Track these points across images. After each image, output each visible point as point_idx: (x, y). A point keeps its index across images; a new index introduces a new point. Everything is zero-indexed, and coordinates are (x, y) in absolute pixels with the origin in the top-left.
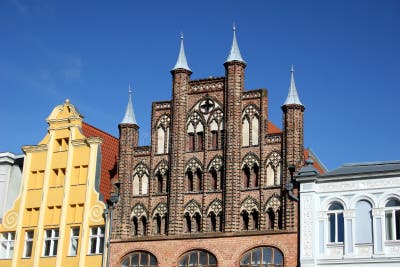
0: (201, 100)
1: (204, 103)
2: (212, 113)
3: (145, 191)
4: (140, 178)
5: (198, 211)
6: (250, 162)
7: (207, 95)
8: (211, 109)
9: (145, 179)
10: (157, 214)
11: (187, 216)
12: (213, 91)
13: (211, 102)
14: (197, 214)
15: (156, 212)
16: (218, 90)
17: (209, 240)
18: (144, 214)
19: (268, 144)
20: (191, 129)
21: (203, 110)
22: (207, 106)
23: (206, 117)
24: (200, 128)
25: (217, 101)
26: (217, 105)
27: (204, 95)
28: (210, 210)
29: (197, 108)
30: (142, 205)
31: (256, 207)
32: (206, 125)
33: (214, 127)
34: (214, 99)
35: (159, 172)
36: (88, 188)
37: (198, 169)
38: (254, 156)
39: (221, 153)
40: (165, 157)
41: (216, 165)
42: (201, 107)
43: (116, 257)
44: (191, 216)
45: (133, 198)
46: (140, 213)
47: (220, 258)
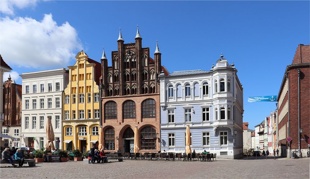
1: (129, 52)
3: (111, 81)
4: (109, 77)
5: (129, 88)
6: (144, 72)
8: (131, 54)
9: (111, 78)
11: (125, 90)
12: (131, 48)
15: (115, 88)
16: (133, 48)
17: (133, 97)
18: (112, 89)
19: (151, 66)
21: (129, 55)
23: (130, 57)
24: (128, 61)
26: (133, 53)
27: (129, 49)
30: (111, 86)
31: (147, 87)
32: (130, 60)
33: (133, 60)
34: (132, 51)
35: (115, 75)
36: (92, 80)
37: (128, 74)
38: (146, 70)
39: (135, 69)
40: (117, 70)
41: (134, 73)
42: (128, 53)
43: (103, 103)
44: (127, 89)
45: (107, 84)
46: (110, 89)
47: (136, 102)
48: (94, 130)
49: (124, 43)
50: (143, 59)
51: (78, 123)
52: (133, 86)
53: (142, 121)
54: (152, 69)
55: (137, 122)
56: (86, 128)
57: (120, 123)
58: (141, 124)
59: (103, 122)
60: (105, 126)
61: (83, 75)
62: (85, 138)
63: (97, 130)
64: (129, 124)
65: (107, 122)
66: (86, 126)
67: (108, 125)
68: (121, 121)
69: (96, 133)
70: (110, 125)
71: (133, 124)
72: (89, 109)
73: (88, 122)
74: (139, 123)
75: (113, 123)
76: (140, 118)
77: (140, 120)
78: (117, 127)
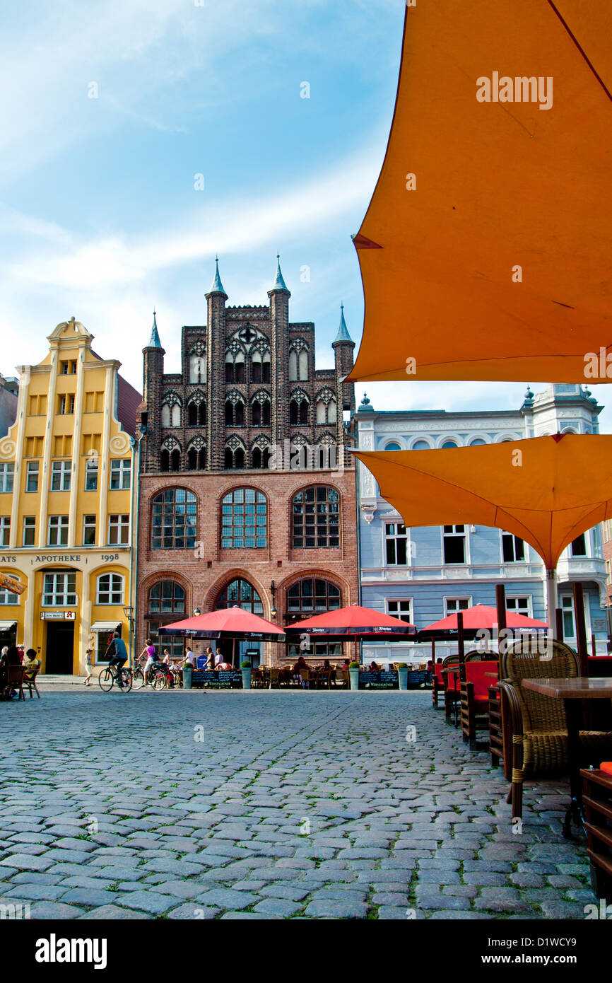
0: (240, 329)
1: (244, 332)
2: (255, 343)
3: (177, 421)
4: (171, 409)
5: (241, 446)
6: (298, 397)
7: (248, 324)
8: (252, 339)
9: (177, 410)
10: (193, 448)
11: (228, 452)
12: (254, 320)
13: (252, 332)
14: (240, 450)
15: (191, 445)
16: (259, 319)
17: (258, 477)
18: (177, 447)
19: (321, 380)
20: (230, 359)
21: (244, 340)
22: (248, 336)
23: (248, 347)
24: (240, 358)
25: (260, 331)
26: (260, 335)
27: (245, 323)
28: (255, 446)
29: (236, 336)
30: (174, 437)
32: (249, 355)
33: (257, 358)
34: (256, 329)
35: (193, 403)
36: (105, 417)
37: (240, 402)
38: (303, 391)
39: (265, 386)
40: (200, 387)
41: (260, 399)
42: (241, 336)
43: (148, 493)
44: (233, 451)
45: (163, 429)
46: (172, 447)
47: (271, 495)
48: (104, 587)
49: (228, 304)
50: (293, 357)
51: (45, 563)
52: (256, 440)
53: (290, 558)
54: (324, 389)
55: (275, 561)
56: (72, 579)
57: (210, 564)
58: (290, 568)
59: (143, 558)
60: (150, 573)
61: (72, 397)
62: (70, 614)
63: (117, 587)
64: (241, 567)
65: (159, 560)
66: (75, 570)
67: (165, 568)
68: (213, 558)
69: (114, 596)
70: (172, 569)
71: (259, 567)
72: (90, 512)
73: (82, 559)
74: (280, 563)
75: (182, 562)
76: (286, 548)
77: (286, 554)
78: (196, 575)
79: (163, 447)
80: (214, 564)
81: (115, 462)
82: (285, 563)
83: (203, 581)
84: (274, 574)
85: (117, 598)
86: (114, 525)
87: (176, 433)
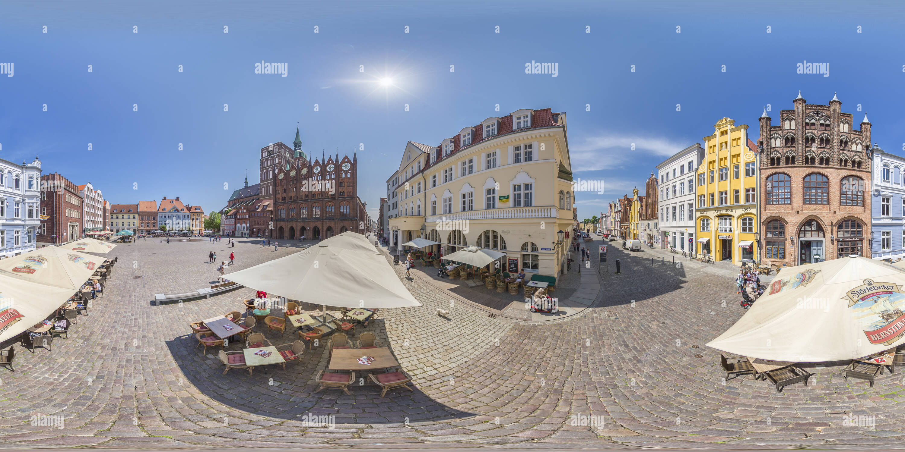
3: (779, 145)
4: (775, 140)
5: (814, 155)
9: (778, 140)
10: (787, 156)
11: (806, 157)
14: (813, 157)
15: (787, 154)
17: (823, 169)
18: (779, 155)
28: (821, 155)
30: (777, 151)
35: (787, 137)
36: (742, 147)
37: (813, 137)
40: (791, 131)
43: (764, 176)
44: (809, 157)
45: (771, 148)
46: (775, 155)
47: (831, 178)
48: (744, 224)
51: (718, 213)
52: (821, 153)
53: (840, 210)
55: (832, 211)
56: (730, 220)
57: (798, 212)
58: (840, 216)
59: (763, 209)
60: (766, 217)
62: (729, 236)
63: (751, 224)
64: (814, 214)
65: (771, 210)
66: (731, 216)
67: (773, 214)
68: (800, 209)
69: (749, 228)
70: (778, 215)
71: (824, 214)
72: (736, 188)
73: (734, 211)
74: (835, 212)
75: (783, 211)
76: (838, 205)
77: (838, 208)
78: (790, 218)
79: (772, 156)
80: (800, 212)
81: (747, 164)
82: (837, 213)
83: (794, 221)
84: (831, 218)
85: (751, 229)
86: (748, 193)
87: (778, 149)
